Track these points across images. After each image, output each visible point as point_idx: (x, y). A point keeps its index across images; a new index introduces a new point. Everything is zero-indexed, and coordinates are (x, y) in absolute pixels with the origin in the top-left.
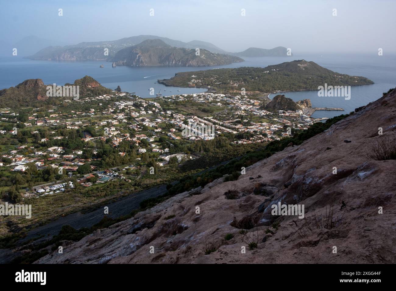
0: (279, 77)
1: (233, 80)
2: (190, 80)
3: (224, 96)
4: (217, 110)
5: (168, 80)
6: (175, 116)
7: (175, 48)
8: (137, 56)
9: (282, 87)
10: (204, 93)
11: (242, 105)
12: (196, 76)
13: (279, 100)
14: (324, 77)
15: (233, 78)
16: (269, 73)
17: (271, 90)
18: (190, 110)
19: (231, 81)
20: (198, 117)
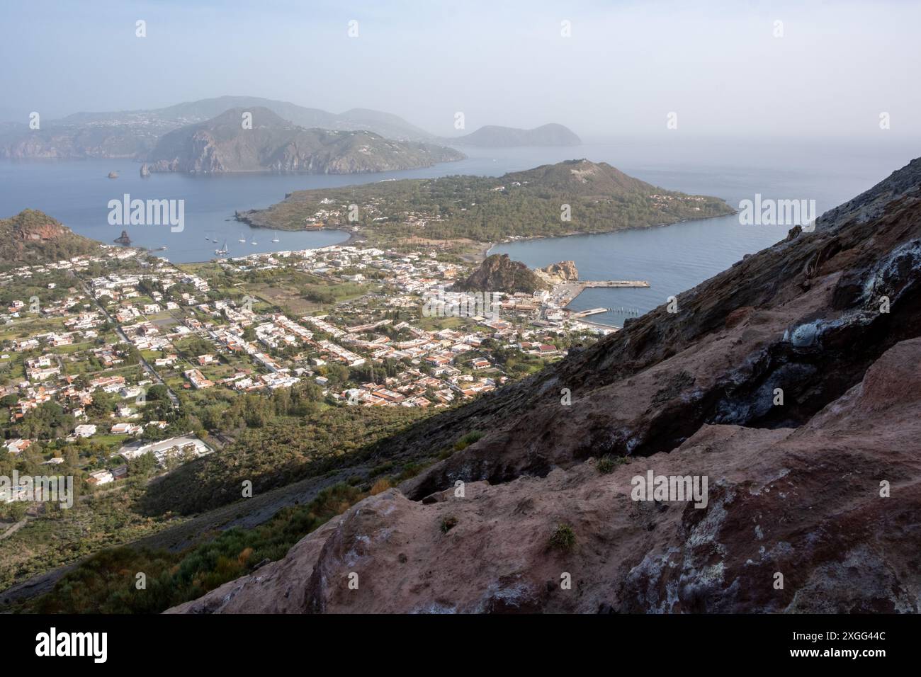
0: (525, 202)
1: (416, 211)
2: (311, 211)
3: (382, 253)
4: (347, 294)
5: (261, 211)
6: (230, 316)
7: (299, 129)
8: (205, 148)
9: (526, 227)
10: (333, 248)
11: (413, 278)
12: (332, 201)
13: (495, 267)
14: (626, 200)
15: (418, 207)
16: (504, 192)
17: (497, 235)
18: (279, 296)
19: (413, 213)
20: (289, 317)
